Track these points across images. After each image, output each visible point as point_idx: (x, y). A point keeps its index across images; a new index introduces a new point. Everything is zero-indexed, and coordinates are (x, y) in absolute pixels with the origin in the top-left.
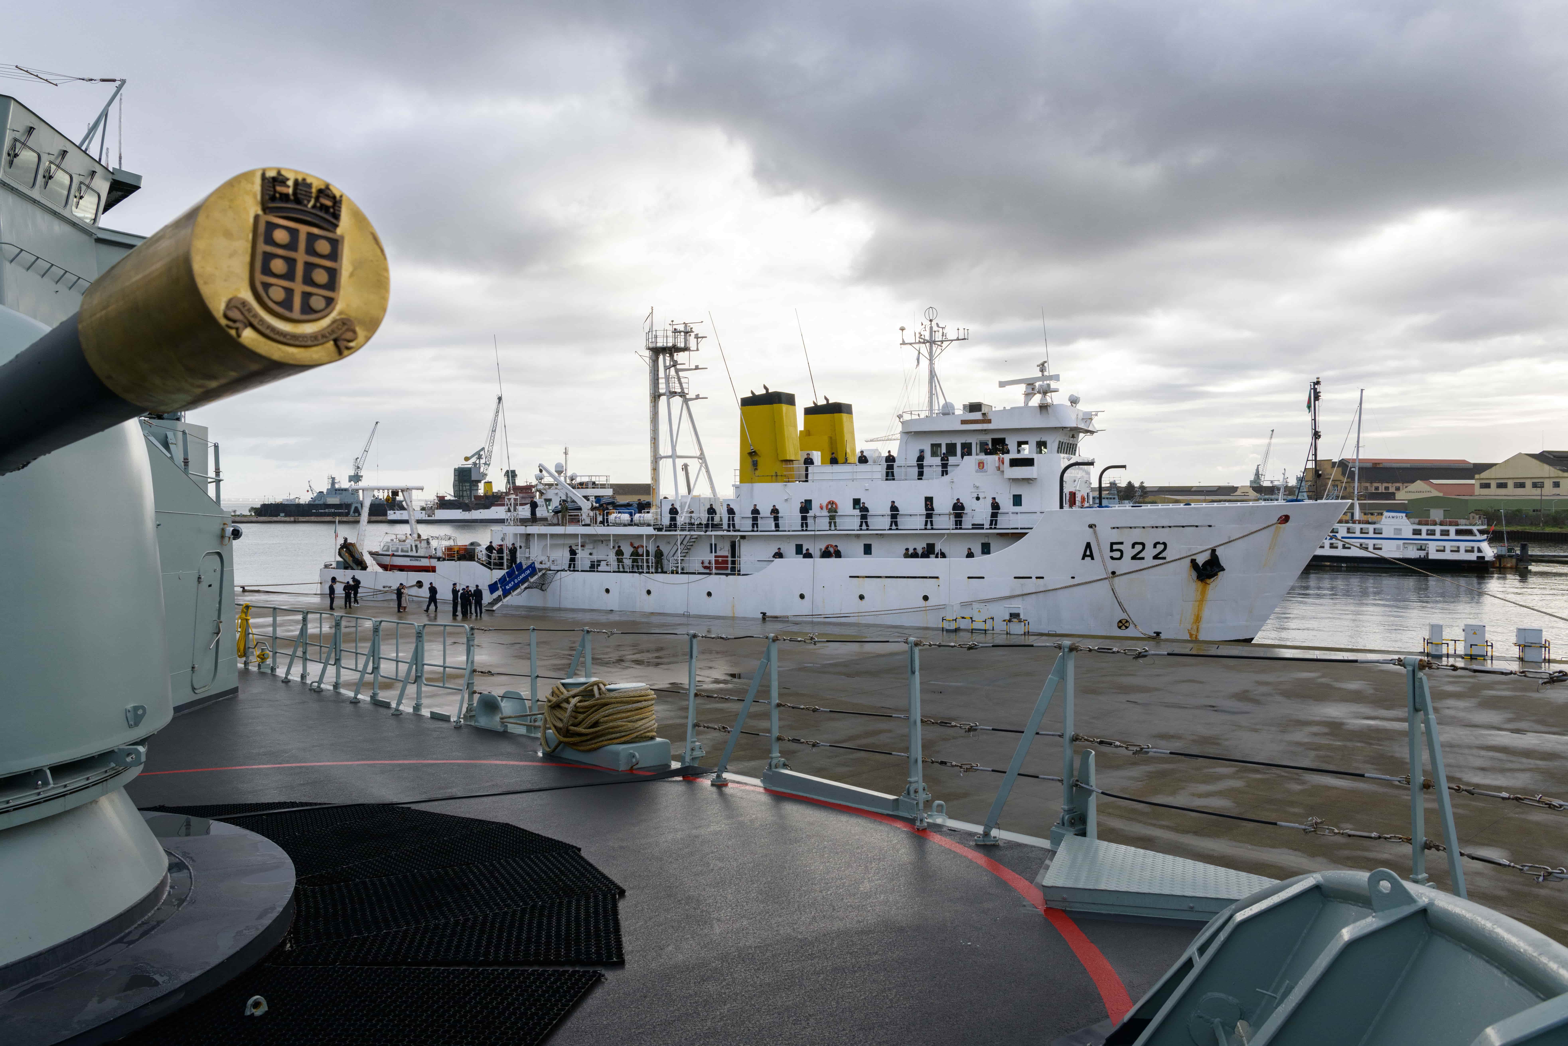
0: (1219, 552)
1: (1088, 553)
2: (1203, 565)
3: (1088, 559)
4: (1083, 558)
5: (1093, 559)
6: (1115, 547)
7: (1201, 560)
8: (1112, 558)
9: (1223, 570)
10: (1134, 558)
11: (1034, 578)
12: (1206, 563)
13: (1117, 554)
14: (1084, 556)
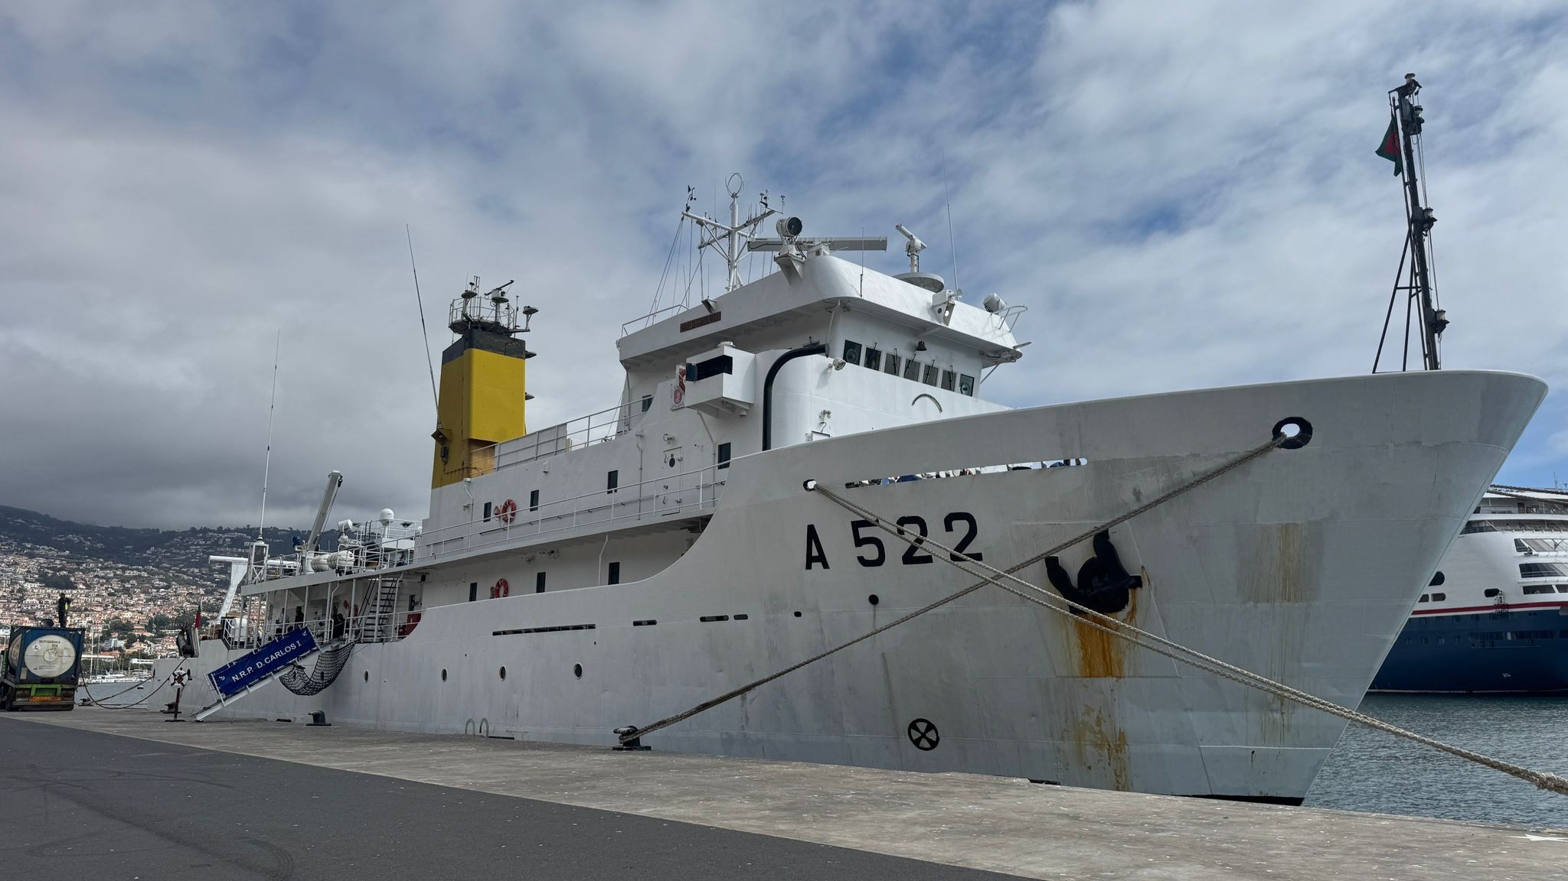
0: (1114, 538)
1: (815, 553)
2: (1081, 574)
3: (817, 566)
4: (809, 567)
5: (826, 566)
6: (864, 532)
7: (1074, 560)
8: (861, 560)
9: (1138, 582)
10: (909, 558)
11: (731, 618)
12: (1088, 569)
13: (870, 552)
14: (810, 560)
